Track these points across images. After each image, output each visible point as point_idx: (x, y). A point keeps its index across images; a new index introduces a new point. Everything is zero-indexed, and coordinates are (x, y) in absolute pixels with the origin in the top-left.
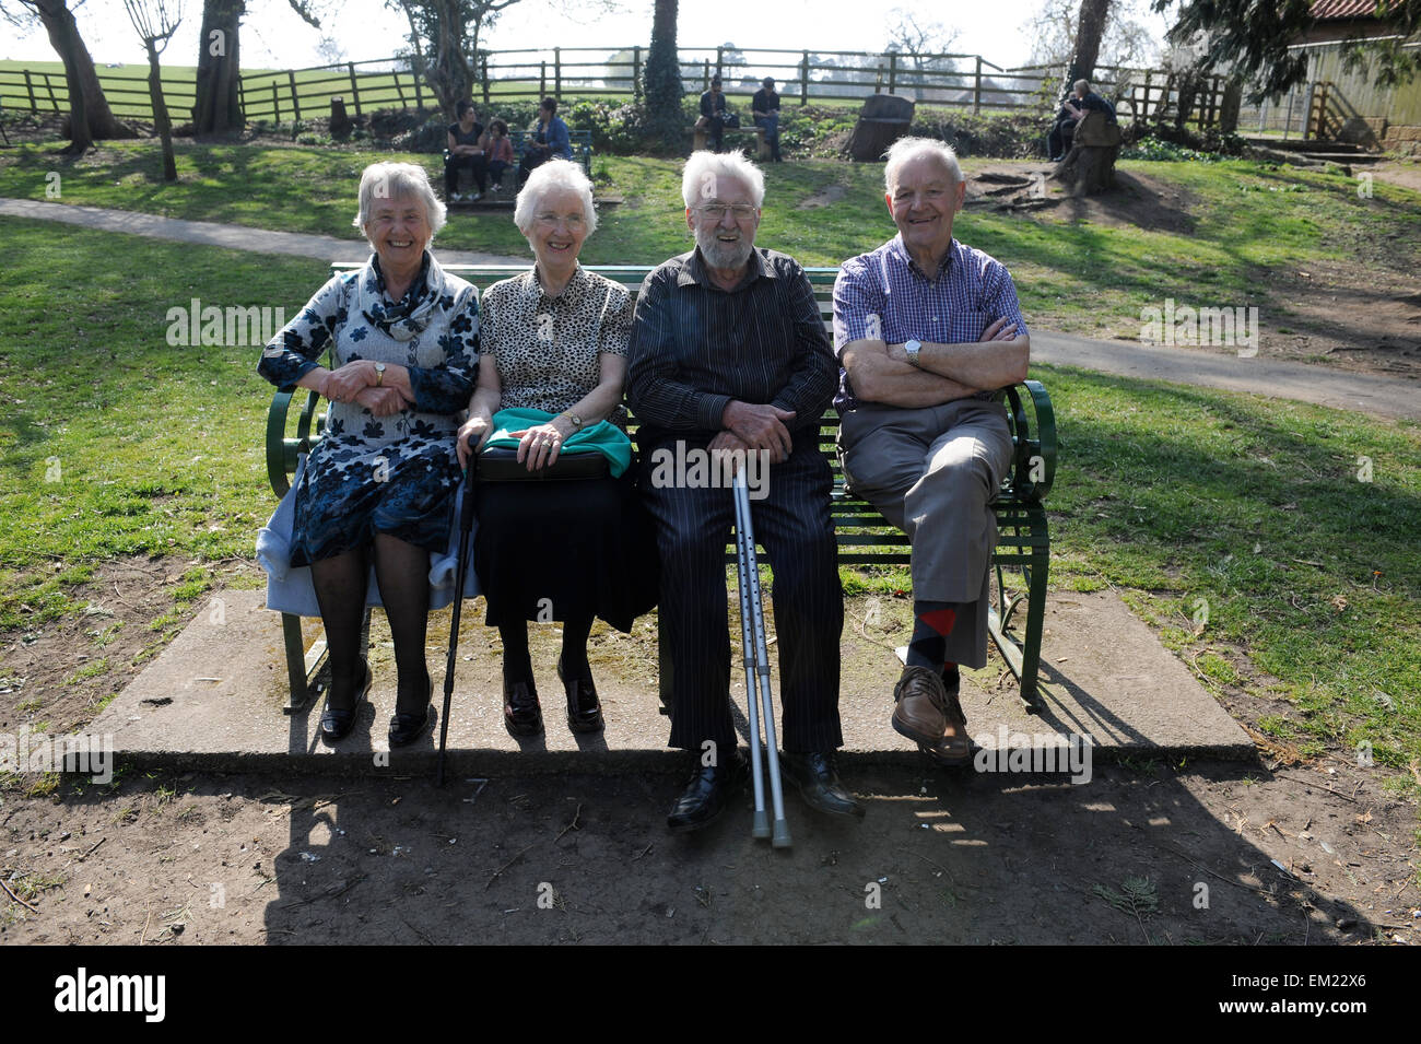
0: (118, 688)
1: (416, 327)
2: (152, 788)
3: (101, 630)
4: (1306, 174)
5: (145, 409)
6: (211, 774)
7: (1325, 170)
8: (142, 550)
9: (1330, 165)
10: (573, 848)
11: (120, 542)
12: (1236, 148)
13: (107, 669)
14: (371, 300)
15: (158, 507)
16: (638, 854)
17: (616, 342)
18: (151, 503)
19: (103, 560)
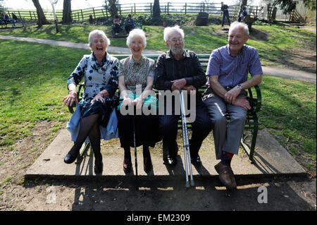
0: (39, 155)
1: (104, 70)
2: (44, 184)
3: (36, 139)
4: (290, 28)
5: (49, 84)
6: (58, 180)
7: (294, 28)
8: (46, 119)
9: (295, 26)
10: (144, 202)
11: (41, 117)
12: (275, 23)
13: (37, 150)
14: (93, 63)
15: (50, 108)
16: (160, 203)
17: (152, 74)
18: (48, 107)
19: (37, 121)
